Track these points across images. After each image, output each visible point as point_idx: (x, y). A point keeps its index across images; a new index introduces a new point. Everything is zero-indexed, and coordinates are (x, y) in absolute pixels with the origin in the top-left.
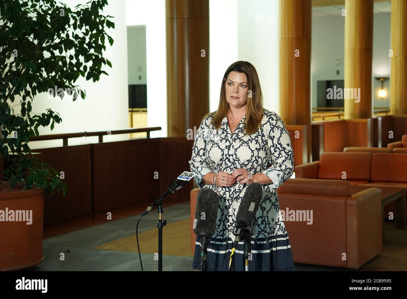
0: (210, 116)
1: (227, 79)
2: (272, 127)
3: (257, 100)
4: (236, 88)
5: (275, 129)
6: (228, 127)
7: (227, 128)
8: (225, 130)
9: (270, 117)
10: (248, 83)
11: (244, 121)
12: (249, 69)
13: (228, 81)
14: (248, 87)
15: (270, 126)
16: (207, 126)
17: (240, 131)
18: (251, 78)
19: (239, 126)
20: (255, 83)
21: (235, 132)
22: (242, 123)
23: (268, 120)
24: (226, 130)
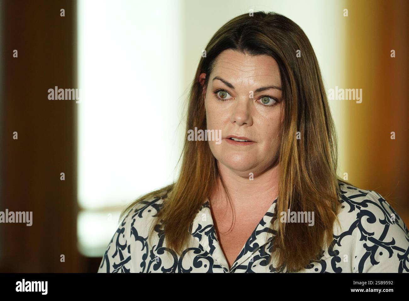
0: (148, 204)
1: (212, 76)
2: (370, 244)
3: (318, 150)
4: (243, 108)
5: (381, 254)
6: (215, 243)
7: (213, 248)
8: (205, 255)
9: (362, 208)
10: (284, 87)
11: (272, 222)
12: (286, 42)
13: (213, 84)
14: (283, 103)
15: (364, 242)
16: (138, 238)
17: (256, 258)
18: (294, 72)
19: (254, 238)
20: (306, 90)
21: (240, 262)
22: (266, 230)
23: (355, 219)
24: (206, 253)
